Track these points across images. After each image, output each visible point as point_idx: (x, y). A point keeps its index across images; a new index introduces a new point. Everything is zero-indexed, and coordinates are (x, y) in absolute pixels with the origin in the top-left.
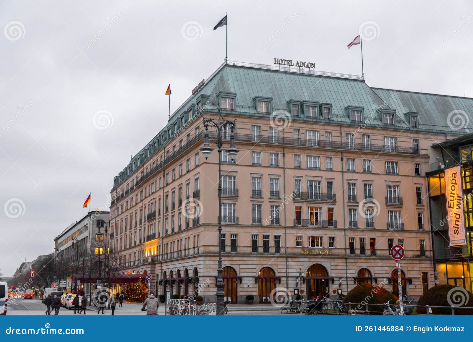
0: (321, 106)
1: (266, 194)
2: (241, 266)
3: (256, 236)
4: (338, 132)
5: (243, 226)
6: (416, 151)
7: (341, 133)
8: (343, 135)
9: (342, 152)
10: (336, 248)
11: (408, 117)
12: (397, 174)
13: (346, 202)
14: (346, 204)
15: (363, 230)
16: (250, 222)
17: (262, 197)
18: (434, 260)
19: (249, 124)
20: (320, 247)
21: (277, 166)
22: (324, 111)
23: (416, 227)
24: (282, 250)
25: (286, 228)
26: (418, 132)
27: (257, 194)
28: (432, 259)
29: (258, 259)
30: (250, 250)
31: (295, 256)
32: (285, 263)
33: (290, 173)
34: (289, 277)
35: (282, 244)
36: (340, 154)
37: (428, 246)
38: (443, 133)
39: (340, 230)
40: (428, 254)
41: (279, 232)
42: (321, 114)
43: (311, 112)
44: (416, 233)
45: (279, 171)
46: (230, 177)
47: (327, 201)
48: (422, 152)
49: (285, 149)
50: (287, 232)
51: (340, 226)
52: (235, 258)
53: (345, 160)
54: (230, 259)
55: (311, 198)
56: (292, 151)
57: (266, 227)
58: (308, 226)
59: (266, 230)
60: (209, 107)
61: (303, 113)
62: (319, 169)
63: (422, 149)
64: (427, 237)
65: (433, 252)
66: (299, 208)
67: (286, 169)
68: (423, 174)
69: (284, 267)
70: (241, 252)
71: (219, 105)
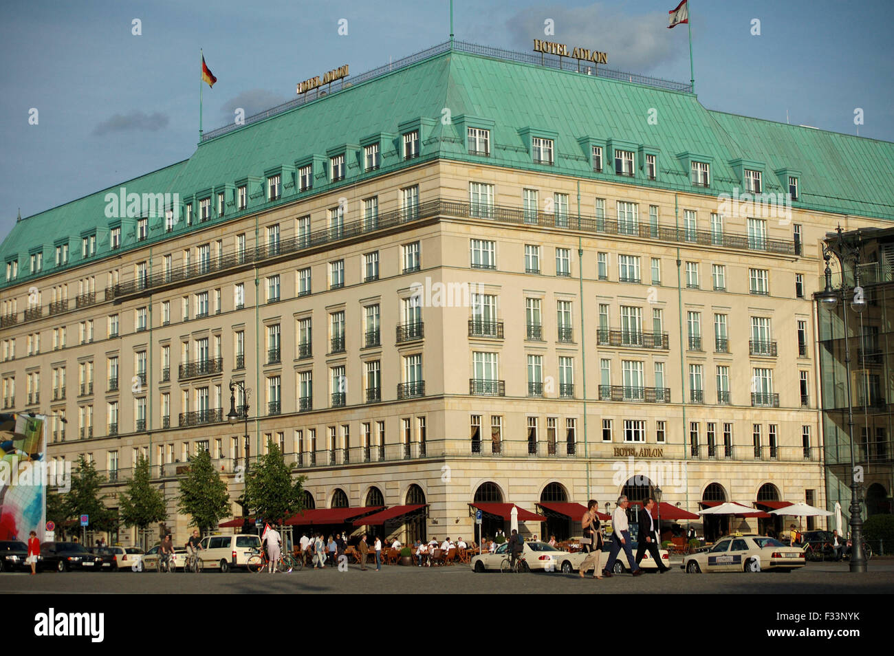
0: (641, 149)
1: (550, 332)
2: (512, 482)
3: (533, 419)
4: (670, 205)
5: (513, 399)
6: (797, 247)
7: (677, 208)
8: (680, 212)
9: (678, 248)
10: (667, 444)
11: (782, 178)
12: (767, 295)
13: (685, 349)
14: (685, 354)
15: (713, 408)
16: (525, 392)
17: (545, 339)
18: (825, 465)
19: (519, 185)
20: (641, 441)
21: (567, 275)
22: (647, 161)
23: (798, 402)
24: (579, 449)
25: (585, 402)
26: (803, 210)
27: (534, 332)
28: (823, 463)
29: (540, 466)
30: (526, 446)
31: (601, 459)
32: (584, 475)
33: (592, 290)
35: (578, 437)
36: (675, 252)
37: (816, 440)
38: (843, 213)
39: (677, 405)
40: (816, 453)
41: (573, 410)
42: (641, 168)
43: (624, 162)
45: (572, 286)
46: (487, 296)
47: (653, 348)
48: (807, 251)
49: (582, 240)
50: (588, 412)
51: (676, 397)
52: (500, 466)
53: (683, 264)
54: (493, 465)
55: (627, 341)
56: (592, 242)
57: (552, 400)
58: (621, 400)
59: (552, 406)
60: (446, 147)
61: (610, 164)
62: (639, 282)
63: (807, 245)
64: (814, 420)
65: (825, 450)
66: (605, 362)
67: (584, 282)
68: (809, 295)
69: (584, 482)
70: (510, 451)
71: (463, 143)
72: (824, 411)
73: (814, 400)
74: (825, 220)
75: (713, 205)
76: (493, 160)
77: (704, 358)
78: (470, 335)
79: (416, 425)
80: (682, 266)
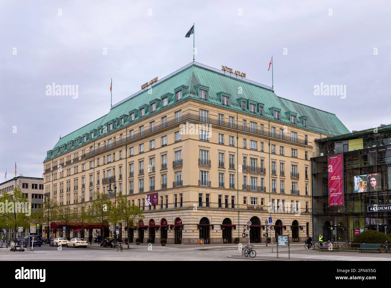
0: (258, 104)
1: (227, 165)
2: (213, 217)
3: (221, 196)
4: (267, 125)
5: (213, 188)
6: (306, 142)
7: (269, 126)
8: (270, 127)
9: (269, 140)
10: (264, 206)
11: (302, 119)
12: (296, 158)
13: (270, 174)
14: (271, 176)
15: (279, 194)
16: (217, 186)
17: (225, 168)
18: (313, 215)
19: (217, 112)
20: (256, 205)
21: (233, 146)
22: (260, 109)
23: (304, 194)
24: (236, 207)
25: (238, 191)
26: (308, 131)
27: (221, 165)
28: (312, 214)
29: (222, 212)
30: (217, 205)
31: (243, 210)
32: (237, 216)
33: (241, 151)
34: (239, 225)
35: (236, 202)
36: (268, 140)
37: (310, 206)
38: (320, 133)
39: (267, 193)
40: (310, 211)
41: (234, 193)
42: (258, 111)
43: (252, 108)
44: (305, 197)
45: (235, 150)
46: (205, 151)
47: (260, 173)
48: (309, 144)
49: (238, 134)
50: (239, 194)
51: (267, 191)
52: (209, 212)
53: (271, 145)
54: (206, 212)
55: (252, 170)
56: (242, 135)
57: (227, 189)
58: (250, 190)
59: (227, 191)
60: (192, 95)
61: (248, 108)
62: (256, 150)
63: (309, 142)
64: (309, 200)
65: (312, 210)
66: (245, 177)
67: (238, 149)
68: (309, 159)
69: (237, 218)
70: (212, 207)
71: (198, 95)
72: (313, 197)
73: (310, 194)
74: (314, 134)
75: (281, 126)
76: (208, 102)
77: (277, 178)
78: (199, 164)
79: (179, 197)
80: (270, 146)
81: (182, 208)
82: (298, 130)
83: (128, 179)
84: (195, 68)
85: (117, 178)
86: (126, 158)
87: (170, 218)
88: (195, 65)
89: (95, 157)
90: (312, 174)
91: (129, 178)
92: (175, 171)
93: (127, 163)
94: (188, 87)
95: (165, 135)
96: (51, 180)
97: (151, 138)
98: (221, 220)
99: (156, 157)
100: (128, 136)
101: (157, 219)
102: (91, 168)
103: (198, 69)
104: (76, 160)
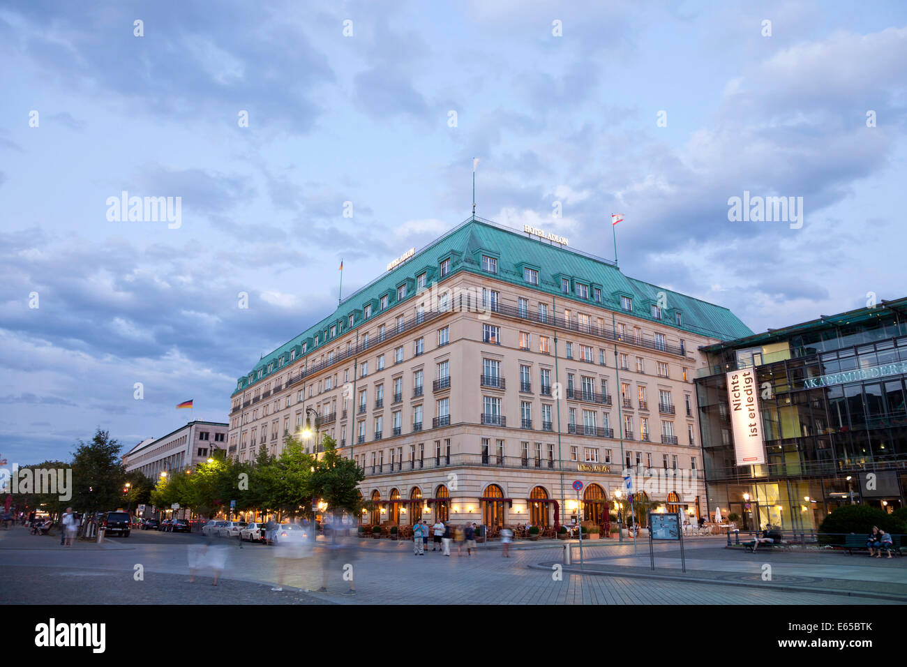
0: (591, 285)
1: (536, 389)
2: (510, 485)
3: (526, 444)
4: (610, 319)
5: (511, 430)
6: (683, 352)
7: (614, 321)
8: (616, 324)
9: (615, 345)
10: (612, 464)
11: (672, 314)
12: (667, 378)
13: (621, 406)
14: (621, 409)
15: (639, 443)
16: (519, 425)
17: (533, 392)
18: (706, 481)
19: (516, 295)
20: (595, 462)
21: (547, 354)
22: (595, 292)
23: (687, 443)
24: (556, 465)
25: (559, 434)
26: (684, 332)
27: (526, 387)
28: (704, 480)
29: (529, 475)
30: (519, 462)
31: (570, 472)
32: (559, 482)
33: (563, 364)
34: (564, 500)
35: (556, 456)
36: (613, 346)
37: (698, 465)
38: (705, 335)
39: (617, 440)
40: (699, 474)
41: (553, 440)
42: (592, 296)
43: (581, 291)
44: (687, 448)
45: (551, 361)
46: (494, 361)
47: (602, 403)
48: (689, 355)
49: (557, 333)
50: (561, 441)
51: (617, 436)
52: (502, 474)
53: (618, 354)
54: (496, 473)
55: (585, 398)
56: (563, 336)
57: (538, 432)
58: (583, 434)
59: (538, 436)
60: (468, 265)
61: (573, 290)
62: (592, 363)
63: (689, 352)
64: (697, 454)
65: (705, 471)
66: (572, 409)
67: (558, 359)
68: (691, 381)
69: (559, 487)
70: (509, 464)
71: (479, 265)
72: (703, 448)
73: (697, 442)
74: (698, 339)
75: (635, 322)
76: (499, 277)
77: (633, 413)
78: (482, 385)
79: (443, 445)
80: (618, 356)
81: (449, 467)
82: (667, 330)
83: (356, 417)
84: (477, 226)
85: (339, 416)
86: (355, 381)
87: (426, 486)
88: (475, 222)
89: (307, 383)
90: (699, 408)
91: (357, 415)
92: (437, 399)
93: (356, 389)
94: (462, 253)
95: (420, 336)
96: (240, 425)
97: (396, 344)
98: (526, 491)
99: (404, 376)
100: (359, 343)
101: (405, 487)
102: (300, 402)
103: (481, 227)
104: (278, 390)
